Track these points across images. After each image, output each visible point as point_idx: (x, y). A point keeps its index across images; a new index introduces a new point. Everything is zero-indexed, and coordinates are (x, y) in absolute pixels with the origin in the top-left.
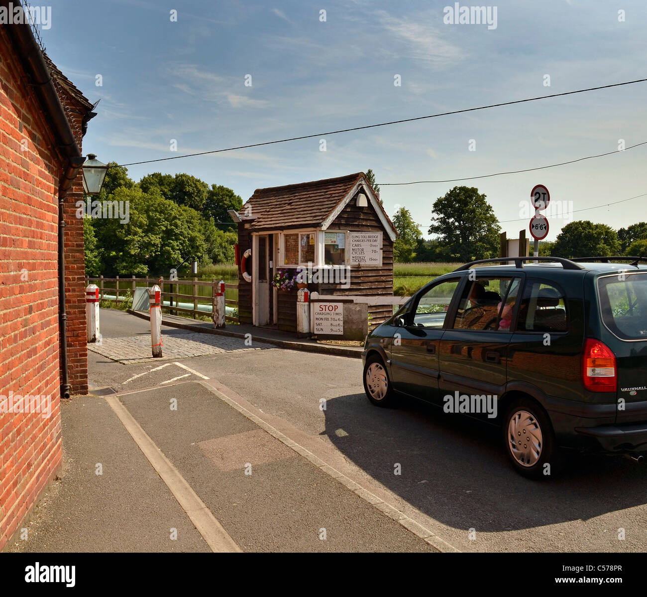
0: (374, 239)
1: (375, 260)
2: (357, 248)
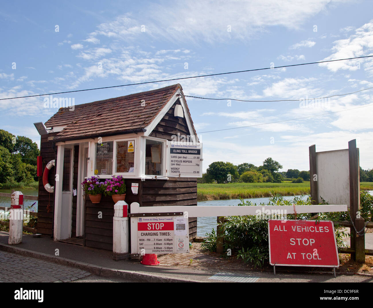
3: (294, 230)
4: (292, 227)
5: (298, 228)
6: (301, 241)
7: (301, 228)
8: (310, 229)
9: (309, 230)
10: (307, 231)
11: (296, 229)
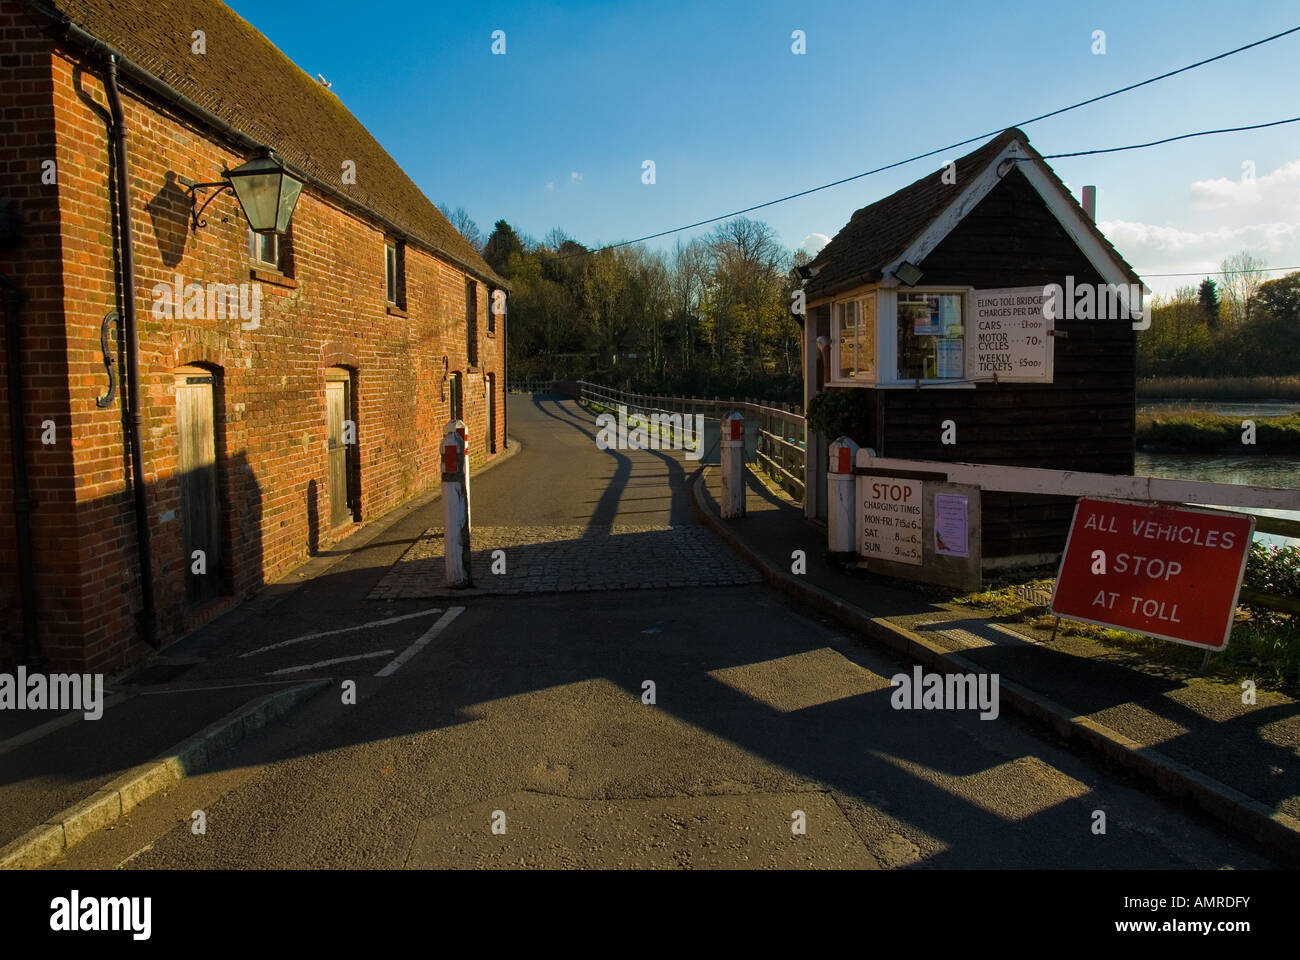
0: (1033, 306)
1: (1035, 364)
2: (991, 332)
3: (1136, 533)
4: (1135, 523)
5: (1148, 526)
6: (1144, 565)
7: (1156, 528)
8: (1180, 534)
9: (1177, 536)
10: (1170, 538)
11: (1143, 529)
